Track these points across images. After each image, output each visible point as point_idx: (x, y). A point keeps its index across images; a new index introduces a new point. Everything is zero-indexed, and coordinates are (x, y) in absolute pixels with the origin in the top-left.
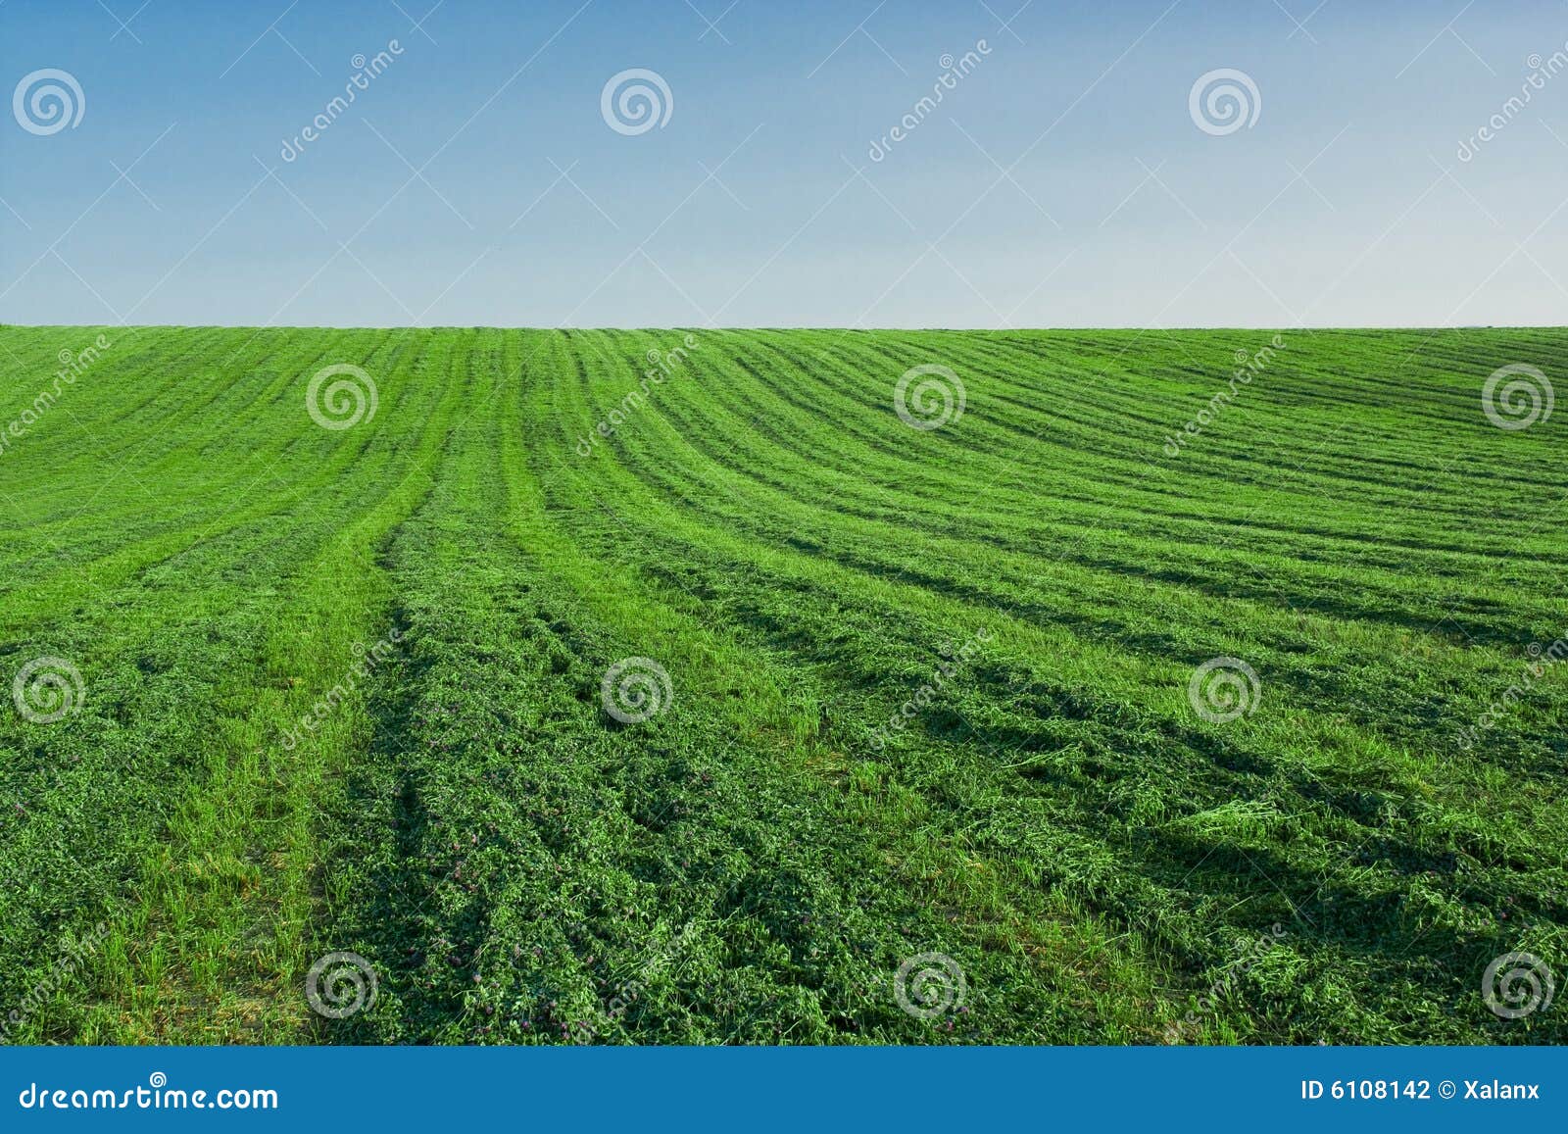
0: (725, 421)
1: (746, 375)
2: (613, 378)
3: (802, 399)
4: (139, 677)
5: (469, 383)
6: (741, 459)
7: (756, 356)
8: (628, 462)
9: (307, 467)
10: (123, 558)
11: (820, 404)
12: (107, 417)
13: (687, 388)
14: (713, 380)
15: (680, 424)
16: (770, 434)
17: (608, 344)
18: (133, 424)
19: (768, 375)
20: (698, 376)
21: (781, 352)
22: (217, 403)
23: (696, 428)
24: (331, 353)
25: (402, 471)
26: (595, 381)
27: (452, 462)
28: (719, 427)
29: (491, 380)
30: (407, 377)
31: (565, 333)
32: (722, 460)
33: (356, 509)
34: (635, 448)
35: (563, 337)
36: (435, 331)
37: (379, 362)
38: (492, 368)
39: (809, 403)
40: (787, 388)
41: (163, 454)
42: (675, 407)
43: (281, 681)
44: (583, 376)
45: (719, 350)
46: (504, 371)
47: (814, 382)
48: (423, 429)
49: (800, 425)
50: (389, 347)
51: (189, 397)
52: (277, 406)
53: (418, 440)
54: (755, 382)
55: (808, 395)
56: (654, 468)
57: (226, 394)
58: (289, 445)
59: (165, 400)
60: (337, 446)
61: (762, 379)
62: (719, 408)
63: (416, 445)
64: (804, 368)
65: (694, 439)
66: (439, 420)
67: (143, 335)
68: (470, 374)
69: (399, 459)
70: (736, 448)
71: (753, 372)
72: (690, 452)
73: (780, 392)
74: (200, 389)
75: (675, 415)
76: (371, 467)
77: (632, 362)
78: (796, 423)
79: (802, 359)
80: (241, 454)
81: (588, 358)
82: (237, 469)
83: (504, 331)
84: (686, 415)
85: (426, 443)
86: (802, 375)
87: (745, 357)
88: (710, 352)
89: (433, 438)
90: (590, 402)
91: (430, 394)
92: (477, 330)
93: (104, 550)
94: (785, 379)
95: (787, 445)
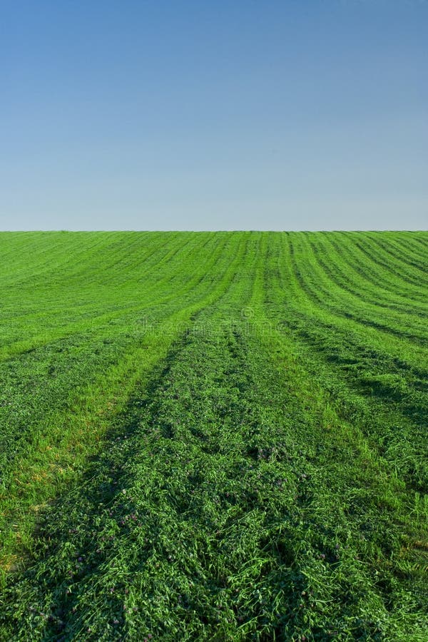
0: (346, 269)
1: (359, 250)
2: (304, 252)
3: (380, 261)
4: (103, 344)
5: (245, 254)
6: (349, 285)
7: (364, 243)
8: (303, 285)
9: (178, 287)
10: (105, 317)
11: (387, 262)
12: (103, 267)
13: (334, 256)
14: (345, 252)
15: (327, 270)
16: (364, 275)
17: (304, 237)
18: (113, 270)
19: (368, 251)
20: (339, 251)
21: (375, 241)
22: (146, 262)
23: (334, 272)
24: (191, 242)
25: (214, 289)
26: (296, 253)
27: (233, 285)
28: (343, 272)
29: (254, 253)
30: (220, 251)
31: (287, 233)
32: (341, 285)
33: (192, 302)
34: (307, 280)
35: (286, 235)
36: (234, 233)
37: (210, 245)
38: (255, 248)
39: (383, 263)
40: (375, 256)
41: (124, 282)
42: (327, 264)
43: (145, 347)
44: (292, 251)
45: (349, 240)
46: (260, 249)
47: (387, 253)
48: (225, 273)
49: (377, 271)
50: (215, 239)
51: (135, 260)
52: (169, 264)
53: (222, 277)
54: (362, 253)
55: (384, 259)
56: (312, 288)
57: (149, 258)
58: (172, 278)
59: (126, 260)
60: (190, 279)
61: (366, 252)
62: (346, 265)
63: (221, 279)
64: (384, 248)
65: (332, 277)
66: (231, 269)
67: (118, 234)
68: (246, 250)
69: (213, 284)
70: (348, 280)
71: (362, 249)
72: (329, 282)
73: (372, 258)
74: (139, 257)
75: (327, 267)
76: (202, 287)
77: (313, 245)
78: (375, 270)
79: (384, 244)
80: (153, 282)
81: (295, 243)
82: (151, 287)
83: (262, 233)
84: (331, 267)
85: (225, 278)
86: (383, 251)
87: (360, 243)
88: (345, 240)
89: (228, 276)
90: (293, 262)
91: (229, 259)
92: (251, 232)
93: (98, 314)
94: (375, 252)
95: (369, 279)
